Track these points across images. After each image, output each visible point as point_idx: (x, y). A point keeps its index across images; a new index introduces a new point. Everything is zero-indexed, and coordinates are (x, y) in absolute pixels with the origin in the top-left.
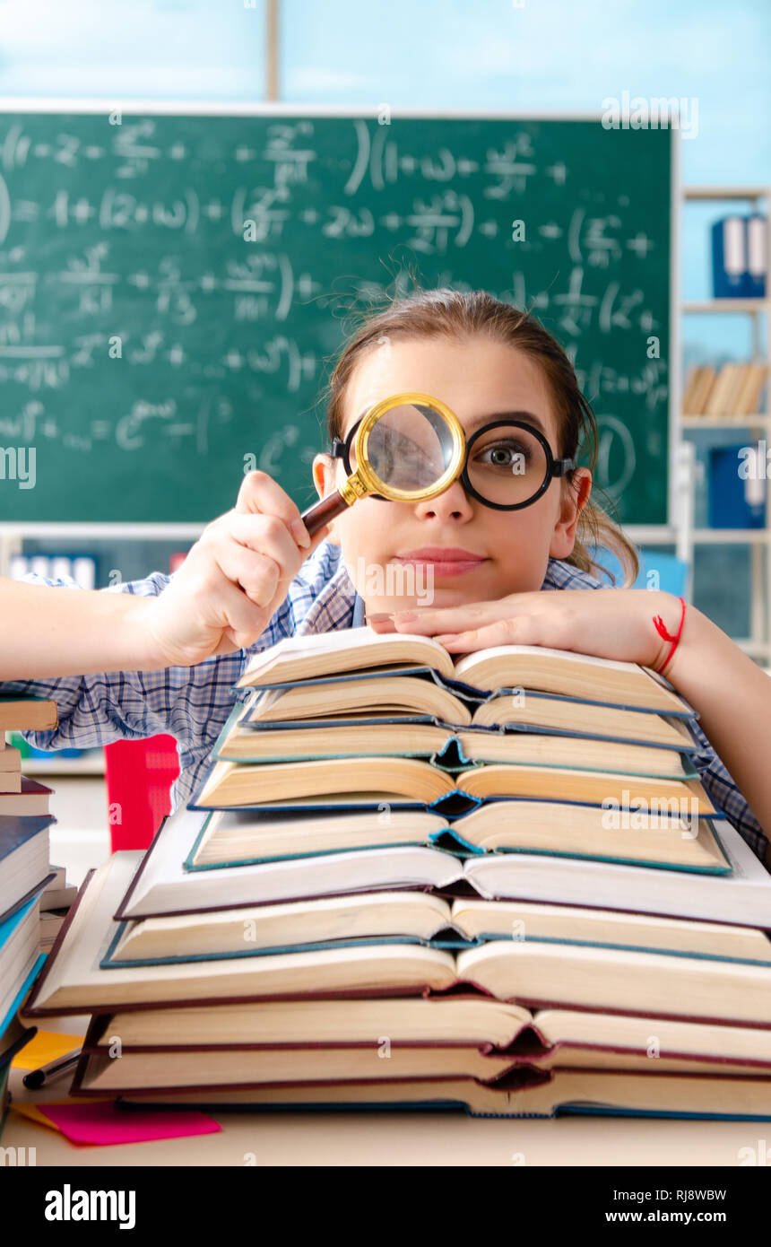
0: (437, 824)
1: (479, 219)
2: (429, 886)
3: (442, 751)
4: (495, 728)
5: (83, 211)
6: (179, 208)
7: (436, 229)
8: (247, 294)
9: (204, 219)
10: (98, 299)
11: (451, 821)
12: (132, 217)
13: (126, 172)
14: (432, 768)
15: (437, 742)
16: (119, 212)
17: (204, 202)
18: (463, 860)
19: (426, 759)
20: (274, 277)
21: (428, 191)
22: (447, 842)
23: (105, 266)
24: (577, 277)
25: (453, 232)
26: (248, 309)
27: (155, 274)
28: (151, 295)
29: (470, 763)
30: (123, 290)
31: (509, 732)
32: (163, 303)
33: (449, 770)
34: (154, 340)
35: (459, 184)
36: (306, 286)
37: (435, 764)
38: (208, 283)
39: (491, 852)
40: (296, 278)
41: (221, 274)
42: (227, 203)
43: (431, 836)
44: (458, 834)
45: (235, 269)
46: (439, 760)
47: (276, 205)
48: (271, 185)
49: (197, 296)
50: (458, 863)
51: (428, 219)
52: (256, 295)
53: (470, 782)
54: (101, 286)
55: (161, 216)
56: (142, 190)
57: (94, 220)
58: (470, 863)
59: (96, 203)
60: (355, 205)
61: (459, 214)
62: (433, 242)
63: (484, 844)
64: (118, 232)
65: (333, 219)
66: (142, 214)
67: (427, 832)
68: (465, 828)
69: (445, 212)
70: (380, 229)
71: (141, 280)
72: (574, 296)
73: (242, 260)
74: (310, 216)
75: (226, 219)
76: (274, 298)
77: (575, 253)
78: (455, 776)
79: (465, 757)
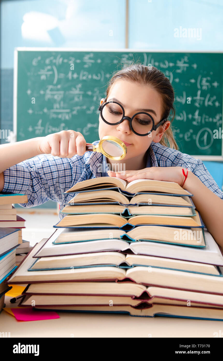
0: (122, 233)
2: (120, 250)
3: (123, 212)
4: (136, 205)
9: (105, 78)
11: (126, 232)
14: (121, 217)
15: (122, 210)
17: (105, 74)
18: (130, 243)
19: (119, 214)
22: (125, 238)
29: (132, 215)
31: (140, 206)
33: (126, 217)
37: (122, 216)
39: (137, 241)
43: (120, 236)
44: (128, 236)
46: (123, 215)
50: (128, 244)
53: (132, 221)
58: (131, 244)
63: (135, 238)
67: (120, 235)
68: (131, 234)
78: (128, 219)
79: (130, 214)
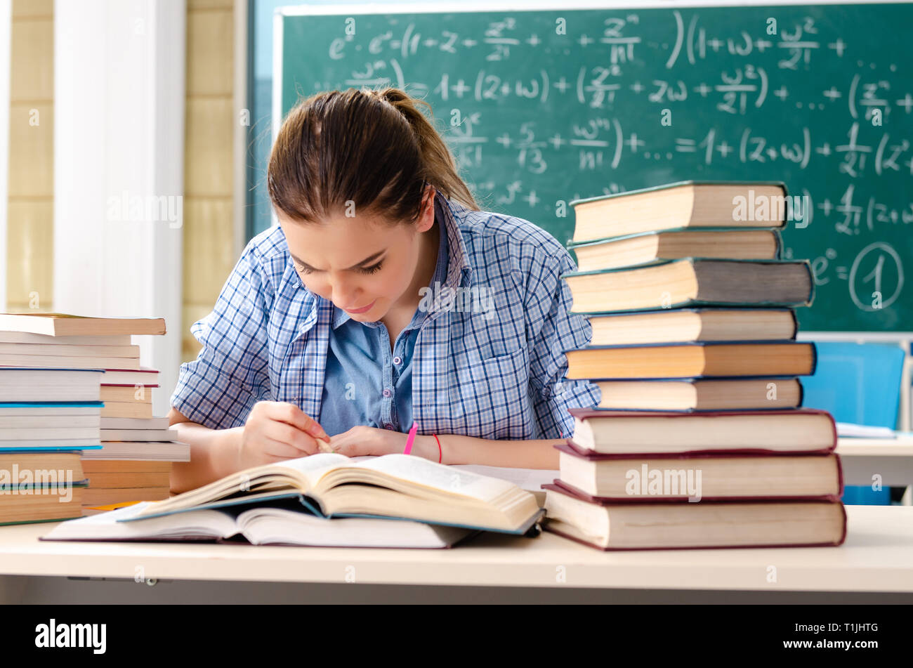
1: (773, 86)
5: (460, 88)
6: (535, 84)
7: (738, 94)
8: (588, 149)
9: (554, 92)
10: (471, 155)
12: (498, 92)
13: (493, 57)
16: (488, 88)
17: (554, 79)
20: (609, 136)
21: (732, 65)
23: (477, 130)
24: (854, 130)
25: (753, 96)
26: (588, 161)
27: (516, 136)
28: (514, 151)
30: (491, 149)
32: (522, 158)
34: (515, 187)
35: (756, 58)
36: (634, 142)
38: (557, 142)
40: (627, 137)
41: (567, 135)
42: (572, 80)
45: (577, 131)
47: (610, 80)
48: (607, 65)
49: (548, 152)
51: (732, 87)
52: (594, 150)
54: (474, 145)
55: (521, 91)
56: (506, 71)
57: (469, 95)
59: (471, 82)
60: (673, 79)
61: (757, 82)
62: (736, 104)
64: (487, 103)
65: (656, 90)
66: (506, 90)
69: (745, 81)
70: (693, 96)
71: (506, 141)
72: (852, 146)
73: (584, 124)
74: (637, 88)
75: (572, 91)
76: (609, 153)
77: (853, 113)
